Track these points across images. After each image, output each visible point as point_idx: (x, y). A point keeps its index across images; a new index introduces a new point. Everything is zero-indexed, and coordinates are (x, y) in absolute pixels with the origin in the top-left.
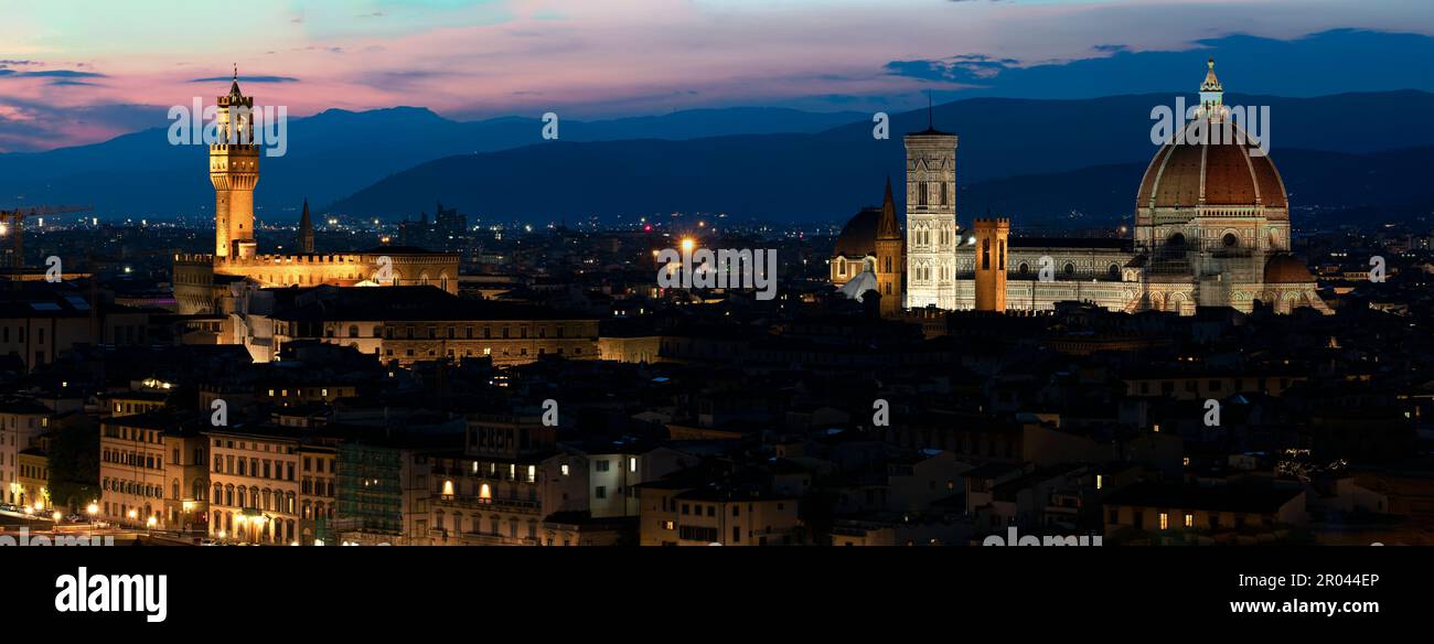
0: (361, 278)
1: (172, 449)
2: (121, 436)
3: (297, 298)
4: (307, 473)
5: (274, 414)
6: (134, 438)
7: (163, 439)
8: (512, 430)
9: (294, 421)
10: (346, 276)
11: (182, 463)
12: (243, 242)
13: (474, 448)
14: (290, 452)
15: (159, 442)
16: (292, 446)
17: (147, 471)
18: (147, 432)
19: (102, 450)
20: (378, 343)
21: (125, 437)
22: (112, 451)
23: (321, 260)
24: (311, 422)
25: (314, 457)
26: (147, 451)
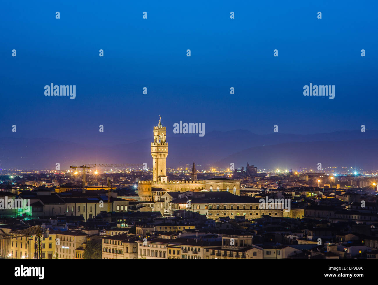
0: (203, 189)
1: (126, 247)
2: (109, 243)
3: (180, 196)
4: (170, 255)
5: (159, 235)
6: (113, 244)
7: (123, 243)
8: (237, 240)
9: (166, 237)
10: (197, 188)
11: (129, 252)
12: (162, 176)
13: (225, 246)
14: (165, 247)
15: (122, 245)
16: (165, 246)
17: (117, 255)
18: (118, 241)
19: (103, 248)
20: (207, 211)
21: (110, 243)
22: (106, 248)
23: (189, 182)
24: (171, 237)
25: (172, 249)
26: (118, 248)
